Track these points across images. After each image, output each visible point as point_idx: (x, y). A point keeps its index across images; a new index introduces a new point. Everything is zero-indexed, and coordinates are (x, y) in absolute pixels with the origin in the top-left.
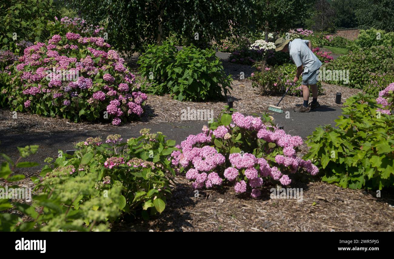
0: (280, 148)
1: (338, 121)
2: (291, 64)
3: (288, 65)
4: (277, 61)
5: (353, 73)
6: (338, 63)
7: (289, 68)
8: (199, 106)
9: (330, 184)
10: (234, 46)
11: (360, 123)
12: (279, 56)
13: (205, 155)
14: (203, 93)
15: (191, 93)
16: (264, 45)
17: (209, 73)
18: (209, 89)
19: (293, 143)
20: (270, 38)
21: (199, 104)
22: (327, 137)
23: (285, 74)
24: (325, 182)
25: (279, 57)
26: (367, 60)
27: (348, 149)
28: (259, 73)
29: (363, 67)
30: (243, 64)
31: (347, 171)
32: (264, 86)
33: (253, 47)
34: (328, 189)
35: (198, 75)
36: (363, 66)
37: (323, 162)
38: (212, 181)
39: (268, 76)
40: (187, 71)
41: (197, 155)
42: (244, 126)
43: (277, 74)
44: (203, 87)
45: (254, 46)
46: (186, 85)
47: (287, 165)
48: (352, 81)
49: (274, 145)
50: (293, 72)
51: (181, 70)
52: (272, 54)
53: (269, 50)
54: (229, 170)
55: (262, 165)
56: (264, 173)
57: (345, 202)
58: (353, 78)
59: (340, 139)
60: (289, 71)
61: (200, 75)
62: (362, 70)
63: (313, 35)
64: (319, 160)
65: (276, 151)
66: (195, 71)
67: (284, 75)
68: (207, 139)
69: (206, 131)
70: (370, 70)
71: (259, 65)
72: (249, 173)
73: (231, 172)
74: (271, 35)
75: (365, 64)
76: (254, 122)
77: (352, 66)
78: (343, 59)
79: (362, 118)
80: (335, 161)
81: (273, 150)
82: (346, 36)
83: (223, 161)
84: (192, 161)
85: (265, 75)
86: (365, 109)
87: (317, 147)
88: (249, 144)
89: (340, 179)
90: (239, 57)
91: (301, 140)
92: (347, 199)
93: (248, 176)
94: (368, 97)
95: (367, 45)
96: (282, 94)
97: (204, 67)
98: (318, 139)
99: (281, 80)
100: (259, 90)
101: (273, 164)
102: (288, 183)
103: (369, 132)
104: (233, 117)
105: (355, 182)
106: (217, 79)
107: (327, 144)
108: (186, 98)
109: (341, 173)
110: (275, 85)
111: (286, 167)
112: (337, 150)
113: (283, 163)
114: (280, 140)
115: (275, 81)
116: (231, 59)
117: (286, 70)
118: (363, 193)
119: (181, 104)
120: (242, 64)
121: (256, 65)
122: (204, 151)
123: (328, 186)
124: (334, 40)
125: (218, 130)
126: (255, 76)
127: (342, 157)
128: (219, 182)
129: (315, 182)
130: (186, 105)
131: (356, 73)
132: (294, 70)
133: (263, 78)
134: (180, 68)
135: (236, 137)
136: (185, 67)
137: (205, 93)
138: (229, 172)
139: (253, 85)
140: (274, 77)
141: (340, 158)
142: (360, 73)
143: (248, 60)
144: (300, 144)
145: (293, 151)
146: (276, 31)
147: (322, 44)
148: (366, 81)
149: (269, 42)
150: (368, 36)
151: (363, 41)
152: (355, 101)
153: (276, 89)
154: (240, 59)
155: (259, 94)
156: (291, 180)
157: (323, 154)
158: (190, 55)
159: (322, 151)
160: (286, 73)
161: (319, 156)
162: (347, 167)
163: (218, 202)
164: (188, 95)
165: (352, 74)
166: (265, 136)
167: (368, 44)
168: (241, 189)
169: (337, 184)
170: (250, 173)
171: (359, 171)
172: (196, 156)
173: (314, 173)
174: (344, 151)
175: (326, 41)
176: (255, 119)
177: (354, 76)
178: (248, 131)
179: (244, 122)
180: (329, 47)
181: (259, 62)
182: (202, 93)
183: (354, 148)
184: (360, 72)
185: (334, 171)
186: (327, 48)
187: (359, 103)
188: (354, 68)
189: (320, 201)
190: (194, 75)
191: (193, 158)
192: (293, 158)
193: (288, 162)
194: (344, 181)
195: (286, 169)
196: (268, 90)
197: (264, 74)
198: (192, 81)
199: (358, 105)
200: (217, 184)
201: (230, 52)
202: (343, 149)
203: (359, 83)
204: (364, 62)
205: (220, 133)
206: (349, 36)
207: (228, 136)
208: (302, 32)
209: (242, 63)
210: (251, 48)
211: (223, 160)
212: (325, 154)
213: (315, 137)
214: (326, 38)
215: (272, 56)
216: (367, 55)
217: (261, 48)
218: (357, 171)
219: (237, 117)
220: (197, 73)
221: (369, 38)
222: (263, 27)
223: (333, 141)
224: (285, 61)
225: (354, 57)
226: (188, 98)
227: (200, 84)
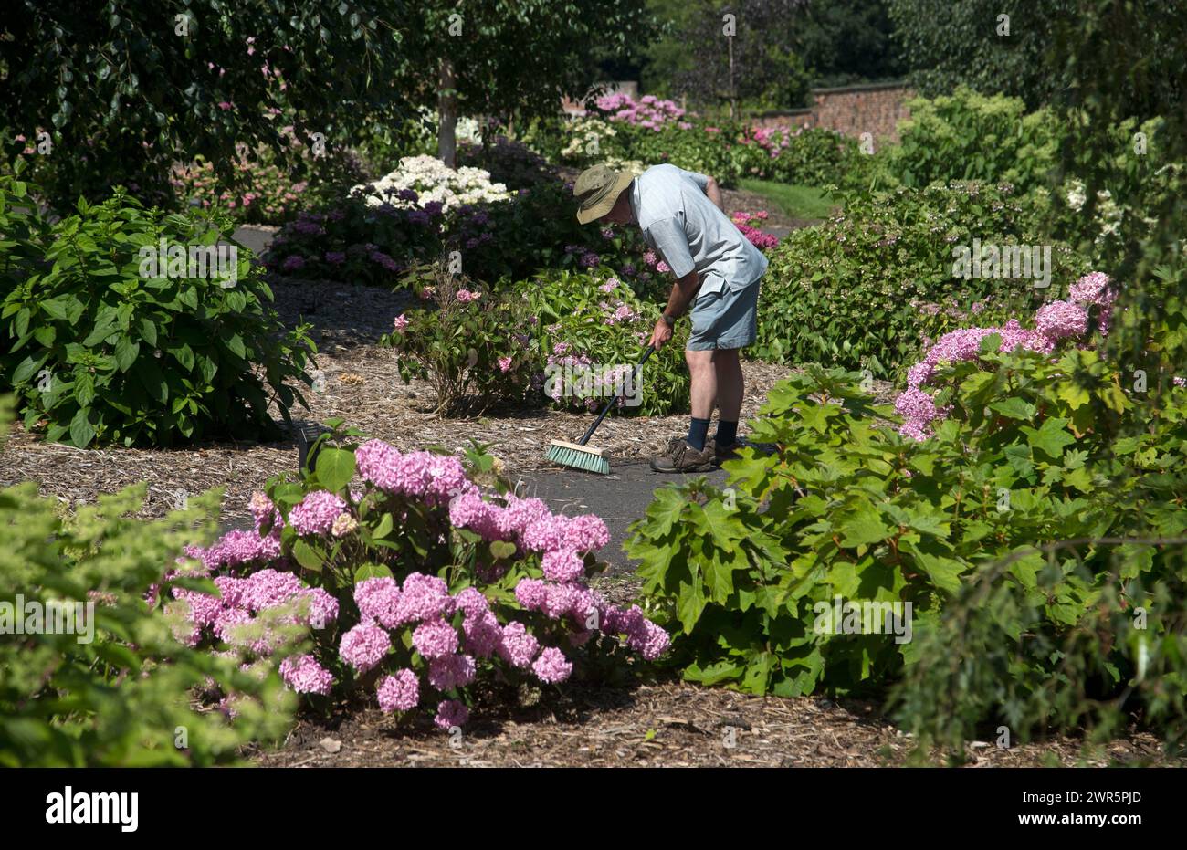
0: (531, 559)
1: (737, 468)
2: (572, 273)
3: (558, 278)
4: (509, 261)
5: (850, 309)
6: (786, 262)
7: (562, 293)
8: (173, 463)
9: (709, 687)
10: (284, 192)
11: (808, 466)
12: (517, 236)
13: (258, 601)
14: (186, 409)
15: (128, 411)
16: (437, 183)
17: (208, 316)
18: (210, 389)
19: (577, 539)
20: (467, 146)
21: (169, 455)
22: (695, 521)
23: (547, 319)
24: (692, 683)
25: (513, 240)
26: (907, 247)
27: (768, 558)
28: (428, 314)
29: (892, 280)
30: (344, 282)
31: (765, 638)
32: (453, 374)
33: (385, 197)
34: (702, 700)
35: (159, 329)
36: (888, 273)
37: (684, 611)
38: (297, 683)
39: (470, 324)
40: (106, 313)
41: (232, 604)
42: (402, 484)
43: (509, 317)
44: (186, 382)
45: (390, 192)
46: (104, 373)
47: (557, 612)
48: (847, 344)
49: (512, 548)
50: (580, 307)
51: (78, 308)
52: (480, 228)
53: (465, 210)
54: (359, 633)
55: (471, 613)
56: (479, 642)
57: (756, 731)
58: (852, 331)
59: (739, 524)
60: (562, 303)
61: (168, 326)
62: (887, 290)
63: (685, 126)
64: (670, 603)
65: (518, 570)
66: (145, 310)
67: (543, 323)
68: (261, 550)
69: (265, 512)
70: (922, 290)
71: (427, 276)
72: (429, 635)
73: (363, 641)
74: (468, 129)
75: (899, 264)
76: (436, 472)
77: (845, 274)
78: (807, 244)
79: (819, 452)
80: (723, 604)
81: (506, 564)
82: (864, 122)
83: (333, 613)
84: (212, 625)
85: (457, 323)
86: (830, 420)
87: (661, 558)
88: (422, 552)
89: (746, 670)
90: (319, 244)
91: (604, 528)
92: (763, 723)
93: (425, 649)
94: (843, 380)
95: (941, 173)
96: (534, 406)
97: (185, 289)
98: (665, 529)
99: (528, 345)
100: (433, 393)
101: (507, 614)
102: (561, 674)
103: (834, 496)
104: (358, 456)
105: (794, 673)
106: (245, 343)
107: (696, 545)
108: (109, 433)
109: (747, 647)
110: (504, 365)
111: (553, 621)
112: (730, 562)
113: (544, 604)
114: (529, 529)
115: (504, 347)
116: (283, 256)
117: (548, 300)
118: (820, 707)
119: (88, 457)
120: (335, 278)
121: (412, 278)
122: (258, 588)
123: (700, 693)
124: (795, 150)
125: (307, 506)
126: (412, 329)
127: (746, 590)
128: (323, 682)
129: (660, 684)
130: (110, 460)
131: (865, 307)
132: (584, 301)
133: (447, 335)
134: (74, 297)
135: (372, 529)
136: (96, 291)
137: (194, 407)
138: (358, 643)
139: (406, 370)
140: (496, 332)
141: (742, 593)
142: (880, 306)
143: (367, 259)
144: (600, 541)
145: (577, 565)
146: (496, 112)
147: (734, 170)
148: (908, 340)
149: (464, 169)
150: (943, 129)
151: (921, 156)
152: (796, 393)
153: (510, 387)
154: (323, 255)
155: (430, 411)
156: (570, 666)
157: (682, 582)
158: (121, 238)
159: (678, 572)
160: (549, 315)
161: (668, 592)
162: (766, 623)
163: (322, 749)
164: (115, 420)
165: (844, 312)
166: (477, 517)
167: (948, 170)
168: (399, 697)
169: (733, 686)
170: (432, 638)
171: (807, 635)
172: (225, 607)
173: (654, 650)
174: (754, 567)
175: (751, 153)
176: (438, 462)
177: (854, 320)
178: (416, 505)
179: (403, 470)
180: (771, 185)
181: (424, 268)
182: (179, 406)
183: (787, 557)
184: (876, 300)
185: (722, 642)
186: (761, 190)
187: (812, 404)
188: (853, 283)
189: (671, 730)
190: (142, 327)
191: (215, 616)
192: (576, 588)
193: (559, 599)
194: (756, 674)
195: (555, 628)
196: (472, 391)
197: (450, 318)
198: (135, 355)
199: (808, 408)
200: (314, 690)
201: (265, 222)
202: (751, 559)
203: (877, 351)
204: (895, 257)
205: (315, 516)
206: (877, 121)
207: (344, 524)
208: (630, 107)
209: (336, 275)
210: (373, 201)
211: (329, 609)
212: (689, 581)
213: (652, 525)
214: (750, 136)
215: (484, 236)
216: (910, 222)
217: (424, 199)
218: (802, 635)
219: (376, 455)
220: (157, 320)
221: (949, 139)
222: (429, 90)
223: (715, 531)
224: (542, 258)
225: (852, 234)
226: (117, 434)
227: (172, 369)
